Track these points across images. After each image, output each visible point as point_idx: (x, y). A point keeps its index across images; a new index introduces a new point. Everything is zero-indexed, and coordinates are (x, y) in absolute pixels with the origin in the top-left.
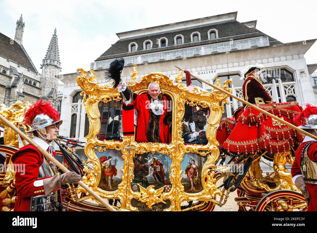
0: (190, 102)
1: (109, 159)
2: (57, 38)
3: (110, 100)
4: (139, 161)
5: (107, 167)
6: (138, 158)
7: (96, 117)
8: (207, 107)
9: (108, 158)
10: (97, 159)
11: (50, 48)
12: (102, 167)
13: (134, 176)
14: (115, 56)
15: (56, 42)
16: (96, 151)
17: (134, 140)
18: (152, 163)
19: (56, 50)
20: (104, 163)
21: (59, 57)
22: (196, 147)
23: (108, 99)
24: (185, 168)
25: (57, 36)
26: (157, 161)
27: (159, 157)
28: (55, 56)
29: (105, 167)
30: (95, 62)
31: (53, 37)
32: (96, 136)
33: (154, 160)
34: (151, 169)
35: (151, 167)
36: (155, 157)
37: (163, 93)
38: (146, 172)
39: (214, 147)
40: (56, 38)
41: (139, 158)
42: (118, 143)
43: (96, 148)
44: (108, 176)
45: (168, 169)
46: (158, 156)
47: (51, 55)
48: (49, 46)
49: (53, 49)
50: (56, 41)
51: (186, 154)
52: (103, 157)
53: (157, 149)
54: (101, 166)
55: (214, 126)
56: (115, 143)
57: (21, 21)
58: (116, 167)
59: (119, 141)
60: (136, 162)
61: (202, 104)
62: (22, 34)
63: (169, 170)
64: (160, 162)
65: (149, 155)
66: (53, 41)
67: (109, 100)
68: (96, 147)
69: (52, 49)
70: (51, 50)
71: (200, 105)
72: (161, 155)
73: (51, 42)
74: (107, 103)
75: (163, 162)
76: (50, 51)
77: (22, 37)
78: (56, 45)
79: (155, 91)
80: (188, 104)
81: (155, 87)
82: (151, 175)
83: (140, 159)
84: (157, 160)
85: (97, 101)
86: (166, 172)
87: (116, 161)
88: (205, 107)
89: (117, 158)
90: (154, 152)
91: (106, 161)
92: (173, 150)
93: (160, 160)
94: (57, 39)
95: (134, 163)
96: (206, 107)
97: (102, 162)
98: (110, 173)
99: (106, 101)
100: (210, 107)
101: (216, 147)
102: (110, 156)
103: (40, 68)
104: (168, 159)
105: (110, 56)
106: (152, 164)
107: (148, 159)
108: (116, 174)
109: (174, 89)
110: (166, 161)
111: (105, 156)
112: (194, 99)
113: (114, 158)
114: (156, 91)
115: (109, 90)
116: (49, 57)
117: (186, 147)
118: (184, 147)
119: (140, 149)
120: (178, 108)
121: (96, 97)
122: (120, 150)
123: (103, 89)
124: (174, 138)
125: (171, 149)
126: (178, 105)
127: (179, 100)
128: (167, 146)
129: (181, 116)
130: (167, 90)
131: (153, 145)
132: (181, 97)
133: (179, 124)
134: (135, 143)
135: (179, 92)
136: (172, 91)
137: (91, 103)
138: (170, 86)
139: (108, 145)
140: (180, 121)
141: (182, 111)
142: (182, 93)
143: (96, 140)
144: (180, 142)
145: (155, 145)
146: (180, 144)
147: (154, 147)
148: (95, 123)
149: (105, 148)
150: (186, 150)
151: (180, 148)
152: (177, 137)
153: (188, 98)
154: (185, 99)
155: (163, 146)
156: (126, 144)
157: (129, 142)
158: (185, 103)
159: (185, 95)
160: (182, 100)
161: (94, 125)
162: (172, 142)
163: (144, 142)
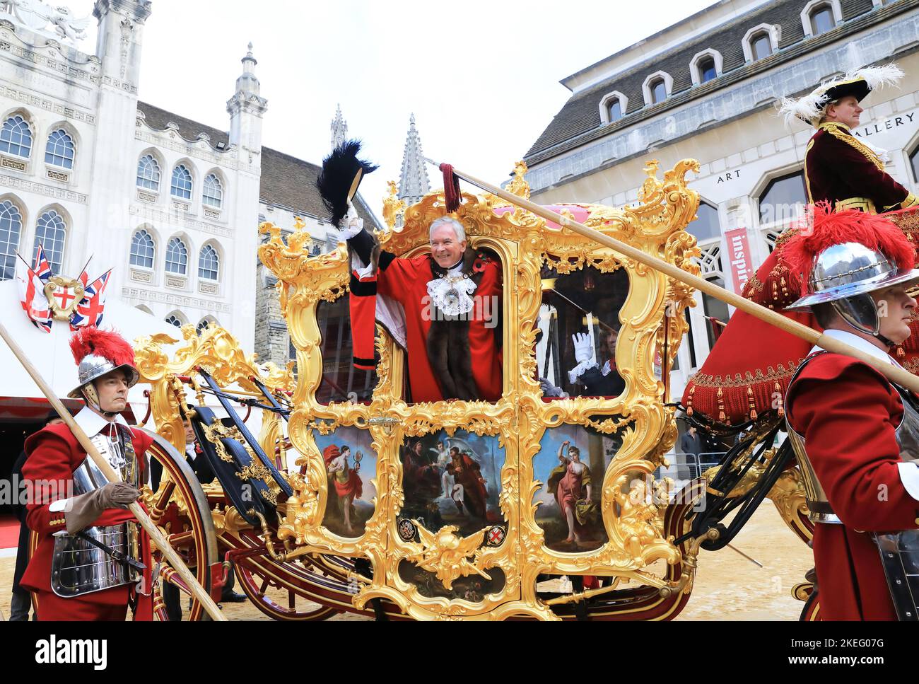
0: (557, 259)
1: (343, 452)
2: (418, 136)
3: (341, 292)
4: (414, 455)
5: (339, 473)
6: (412, 447)
7: (311, 343)
8: (617, 269)
9: (340, 451)
10: (316, 455)
11: (406, 168)
12: (329, 474)
13: (403, 498)
14: (562, 146)
15: (417, 149)
16: (315, 432)
17: (400, 397)
18: (450, 461)
19: (419, 169)
20: (333, 463)
22: (581, 406)
23: (335, 291)
24: (549, 475)
25: (417, 132)
26: (465, 454)
27: (469, 443)
28: (420, 184)
29: (334, 474)
31: (408, 137)
32: (311, 394)
33: (454, 453)
34: (447, 480)
35: (447, 472)
36: (457, 445)
38: (434, 487)
39: (641, 402)
40: (415, 137)
41: (416, 448)
42: (361, 408)
43: (313, 424)
44: (343, 497)
45: (496, 479)
46: (467, 440)
47: (411, 186)
48: (403, 164)
49: (412, 169)
50: (416, 146)
51: (550, 430)
52: (330, 447)
53: (459, 419)
54: (327, 471)
55: (642, 329)
56: (355, 409)
57: (339, 121)
58: (360, 474)
59: (363, 404)
60: (408, 460)
61: (597, 261)
63: (498, 483)
64: (471, 457)
65: (440, 439)
66: (410, 146)
69: (410, 170)
70: (408, 173)
71: (591, 266)
72: (473, 438)
73: (405, 151)
74: (333, 301)
75: (479, 458)
76: (407, 176)
79: (441, 244)
80: (550, 268)
81: (442, 233)
82: (448, 496)
83: (417, 451)
84: (463, 451)
85: (310, 301)
86: (489, 488)
87: (358, 458)
88: (611, 270)
89: (361, 449)
90: (450, 428)
91: (337, 459)
92: (506, 420)
93: (471, 451)
94: (419, 139)
95: (401, 464)
96: (615, 270)
97: (328, 461)
98: (347, 489)
99: (331, 298)
100: (626, 266)
101: (650, 399)
102: (346, 445)
104: (495, 447)
105: (549, 151)
106: (448, 465)
107: (437, 449)
108: (359, 493)
109: (502, 229)
110: (490, 453)
111: (334, 446)
112: (571, 248)
113: (354, 450)
115: (334, 266)
116: (407, 191)
117: (545, 409)
118: (538, 408)
119: (416, 422)
120: (516, 288)
121: (308, 290)
122: (366, 426)
123: (321, 266)
124: (510, 382)
125: (500, 416)
126: (516, 276)
127: (519, 261)
128: (486, 409)
129: (529, 310)
130: (486, 235)
131: (450, 408)
132: (525, 251)
133: (523, 338)
134: (401, 408)
135: (519, 236)
136: (500, 236)
137: (299, 307)
138: (488, 222)
139: (336, 416)
140: (527, 327)
141: (531, 296)
142: (526, 236)
143: (312, 405)
144: (527, 394)
145: (454, 407)
146: (528, 400)
147: (450, 413)
148: (309, 358)
149: (332, 424)
150: (546, 417)
151: (528, 413)
152: (520, 379)
153: (551, 249)
154: (542, 255)
155: (476, 410)
156: (379, 410)
157: (386, 404)
158: (542, 266)
159: (533, 243)
160: (528, 259)
161: (307, 364)
162: (503, 395)
163: (426, 402)
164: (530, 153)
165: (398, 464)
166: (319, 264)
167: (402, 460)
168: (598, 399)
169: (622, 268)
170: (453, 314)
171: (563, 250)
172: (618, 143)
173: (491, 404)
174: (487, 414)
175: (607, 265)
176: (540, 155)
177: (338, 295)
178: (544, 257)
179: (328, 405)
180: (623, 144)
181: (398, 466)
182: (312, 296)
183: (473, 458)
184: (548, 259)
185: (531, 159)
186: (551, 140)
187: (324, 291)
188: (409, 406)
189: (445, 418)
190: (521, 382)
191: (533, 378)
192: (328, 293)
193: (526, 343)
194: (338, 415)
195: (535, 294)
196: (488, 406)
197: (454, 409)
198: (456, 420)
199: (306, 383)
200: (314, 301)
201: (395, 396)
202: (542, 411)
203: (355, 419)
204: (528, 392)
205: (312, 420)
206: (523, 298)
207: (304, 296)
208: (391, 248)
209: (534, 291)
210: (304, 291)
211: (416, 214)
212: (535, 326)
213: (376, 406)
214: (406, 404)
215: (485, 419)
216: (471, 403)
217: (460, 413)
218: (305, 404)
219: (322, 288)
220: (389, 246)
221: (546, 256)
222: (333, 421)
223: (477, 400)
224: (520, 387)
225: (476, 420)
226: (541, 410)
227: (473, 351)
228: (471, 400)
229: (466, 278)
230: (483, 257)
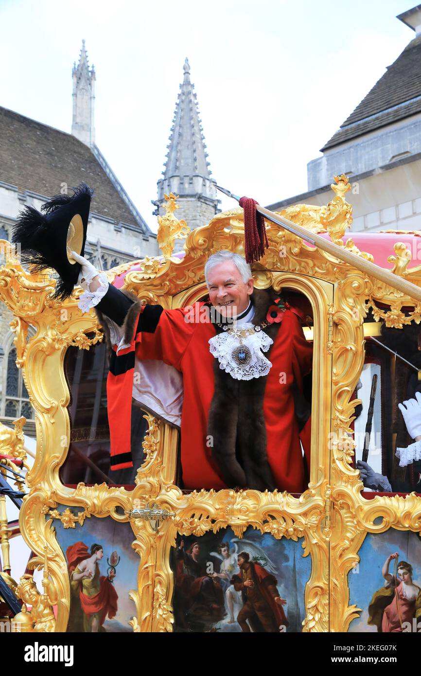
0: (386, 308)
1: (93, 553)
2: (194, 92)
3: (99, 338)
4: (189, 561)
5: (86, 582)
6: (185, 550)
7: (56, 403)
9: (89, 551)
10: (57, 555)
11: (176, 136)
12: (73, 583)
13: (172, 621)
15: (191, 110)
16: (57, 524)
17: (172, 481)
18: (237, 571)
19: (194, 139)
20: (80, 567)
21: (208, 159)
22: (414, 507)
23: (90, 335)
24: (371, 599)
25: (193, 86)
26: (256, 563)
27: (263, 548)
28: (195, 160)
29: (80, 582)
30: (322, 154)
31: (180, 92)
32: (53, 471)
33: (242, 560)
34: (232, 597)
35: (232, 586)
36: (248, 550)
37: (277, 288)
38: (215, 606)
40: (189, 93)
41: (191, 552)
42: (120, 493)
43: (54, 513)
44: (90, 616)
45: (299, 599)
46: (260, 543)
47: (182, 161)
48: (172, 130)
49: (184, 138)
50: (191, 106)
51: (373, 537)
52: (76, 545)
53: (252, 514)
54: (71, 578)
56: (112, 494)
57: (84, 64)
58: (116, 584)
59: (123, 488)
60: (181, 566)
62: (91, 109)
63: (301, 605)
64: (265, 567)
65: (224, 541)
66: (183, 106)
67: (95, 339)
68: (55, 511)
69: (182, 139)
70: (178, 143)
72: (269, 542)
73: (175, 112)
74: (88, 349)
75: (276, 569)
76: (177, 147)
77: (91, 117)
78: (191, 118)
79: (221, 288)
80: (377, 319)
81: (222, 273)
82: (232, 621)
83: (193, 555)
84: (255, 559)
85: (57, 346)
86: (289, 613)
87: (114, 562)
89: (119, 550)
90: (238, 526)
91: (84, 562)
92: (314, 519)
93: (265, 559)
94: (195, 95)
95: (171, 572)
97: (72, 565)
98: (96, 604)
99: (85, 344)
102: (98, 543)
103: (154, 214)
104: (298, 556)
106: (235, 577)
107: (220, 553)
108: (113, 610)
109: (314, 265)
110: (290, 563)
111: (82, 544)
113: (110, 549)
116: (177, 168)
117: (366, 508)
118: (357, 505)
119: (193, 516)
120: (331, 344)
121: (55, 333)
122: (126, 519)
123: (73, 302)
124: (318, 469)
125: (305, 514)
126: (331, 329)
127: (335, 309)
128: (288, 504)
129: (347, 374)
130: (293, 272)
131: (239, 500)
132: (344, 296)
133: (338, 411)
134: (174, 495)
135: (337, 275)
136: (311, 273)
137: (41, 355)
138: (296, 256)
139: (87, 504)
140: (343, 397)
141: (350, 355)
142: (345, 277)
143: (54, 487)
144: (342, 487)
145: (244, 498)
146: (342, 495)
147: (239, 506)
148: (52, 423)
149: (80, 514)
150: (367, 519)
151: (343, 512)
152: (332, 466)
153: (379, 295)
154: (367, 302)
155: (273, 503)
156: (144, 498)
157: (155, 490)
158: (366, 316)
159: (355, 287)
160: (348, 307)
161: (50, 432)
162: (309, 485)
163: (208, 490)
164: (350, 120)
165: (167, 572)
167: (173, 566)
170: (245, 378)
171: (394, 297)
174: (288, 509)
176: (364, 124)
177: (95, 341)
178: (369, 305)
179: (75, 488)
181: (168, 575)
182: (60, 341)
183: (268, 568)
184: (374, 307)
185: (351, 129)
186: (380, 103)
187: (76, 335)
188: (184, 493)
189: (232, 513)
190: (334, 469)
191: (350, 465)
192: (81, 337)
193: (342, 417)
194: (89, 503)
195: (355, 354)
196: (291, 499)
197: (246, 501)
198: (246, 516)
199: (47, 457)
200: (61, 347)
201: (166, 479)
202: (362, 510)
203: (112, 509)
204: (344, 484)
205: (53, 506)
206: (339, 357)
207: (49, 340)
208: (167, 283)
209: (353, 349)
210: (49, 333)
211: (201, 241)
212: (354, 396)
213: (141, 491)
214: (180, 491)
215: (285, 516)
216: (266, 494)
217: (252, 506)
218: (45, 486)
219: (73, 330)
221: (371, 304)
222: (82, 509)
223: (276, 491)
224: (333, 476)
225: (273, 518)
226: (360, 508)
227: (269, 427)
228: (267, 490)
229: (257, 330)
230: (279, 303)
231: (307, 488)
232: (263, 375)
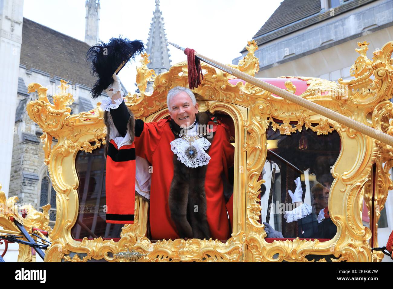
0: (280, 122)
2: (162, 16)
3: (98, 145)
7: (70, 187)
8: (331, 132)
11: (151, 43)
14: (287, 29)
15: (160, 27)
17: (144, 235)
19: (162, 45)
21: (170, 58)
22: (298, 246)
23: (93, 143)
25: (161, 13)
28: (162, 58)
30: (241, 55)
31: (153, 16)
32: (67, 230)
37: (212, 111)
39: (350, 245)
40: (159, 17)
42: (111, 243)
47: (154, 59)
49: (156, 45)
50: (160, 25)
53: (195, 254)
55: (351, 182)
56: (106, 244)
59: (112, 240)
61: (314, 125)
62: (97, 26)
66: (155, 25)
67: (95, 146)
68: (68, 257)
69: (154, 46)
70: (152, 48)
71: (309, 129)
73: (150, 29)
74: (91, 152)
76: (151, 50)
77: (97, 31)
78: (160, 33)
79: (181, 108)
80: (274, 129)
85: (71, 151)
88: (325, 133)
90: (186, 262)
92: (235, 256)
94: (162, 19)
96: (329, 133)
99: (89, 149)
100: (338, 130)
101: (358, 243)
105: (275, 33)
109: (235, 96)
112: (292, 113)
114: (185, 105)
115: (92, 122)
116: (151, 63)
117: (268, 248)
118: (262, 246)
119: (158, 257)
120: (245, 145)
121: (69, 142)
122: (115, 260)
123: (82, 122)
124: (238, 224)
125: (229, 253)
126: (246, 135)
127: (248, 123)
128: (218, 247)
129: (256, 164)
130: (222, 101)
131: (187, 245)
132: (254, 115)
133: (251, 187)
134: (145, 243)
135: (249, 102)
136: (233, 102)
137: (60, 157)
138: (224, 90)
139: (89, 251)
140: (254, 178)
141: (258, 152)
142: (254, 103)
143: (68, 241)
144: (253, 235)
145: (190, 244)
146: (253, 240)
147: (187, 249)
148: (67, 200)
149: (84, 258)
150: (269, 255)
151: (253, 251)
152: (247, 222)
153: (275, 114)
154: (268, 119)
155: (209, 247)
156: (126, 246)
157: (132, 241)
158: (268, 127)
159: (261, 109)
160: (256, 122)
161: (65, 205)
162: (232, 235)
163: (167, 240)
164: (258, 34)
166: (79, 120)
168: (313, 241)
169: (335, 131)
170: (193, 167)
171: (285, 115)
172: (336, 27)
173: (223, 242)
174: (219, 250)
175: (322, 128)
177: (95, 147)
179: (81, 241)
180: (341, 28)
182: (73, 147)
184: (273, 122)
185: (259, 39)
186: (276, 24)
187: (83, 143)
188: (152, 242)
189: (183, 253)
190: (248, 224)
191: (258, 221)
192: (86, 144)
193: (253, 191)
194: (90, 250)
195: (261, 151)
196: (220, 244)
197: (191, 246)
198: (192, 255)
199: (63, 222)
200: (74, 151)
201: (141, 233)
202: (265, 249)
203: (105, 253)
204: (254, 233)
205: (66, 253)
206: (251, 154)
207: (66, 147)
208: (142, 109)
209: (260, 148)
210: (66, 142)
211: (164, 81)
212: (261, 177)
213: (124, 241)
214: (149, 241)
215: (216, 254)
216: (205, 241)
217: (195, 249)
218: (62, 240)
219: (81, 140)
220: (140, 107)
221: (271, 120)
222: (85, 255)
223: (211, 239)
224: (247, 229)
225: (209, 256)
226: (264, 248)
227: (208, 199)
228: (205, 239)
229: (201, 137)
230: (214, 120)
231: (231, 236)
232: (205, 164)
